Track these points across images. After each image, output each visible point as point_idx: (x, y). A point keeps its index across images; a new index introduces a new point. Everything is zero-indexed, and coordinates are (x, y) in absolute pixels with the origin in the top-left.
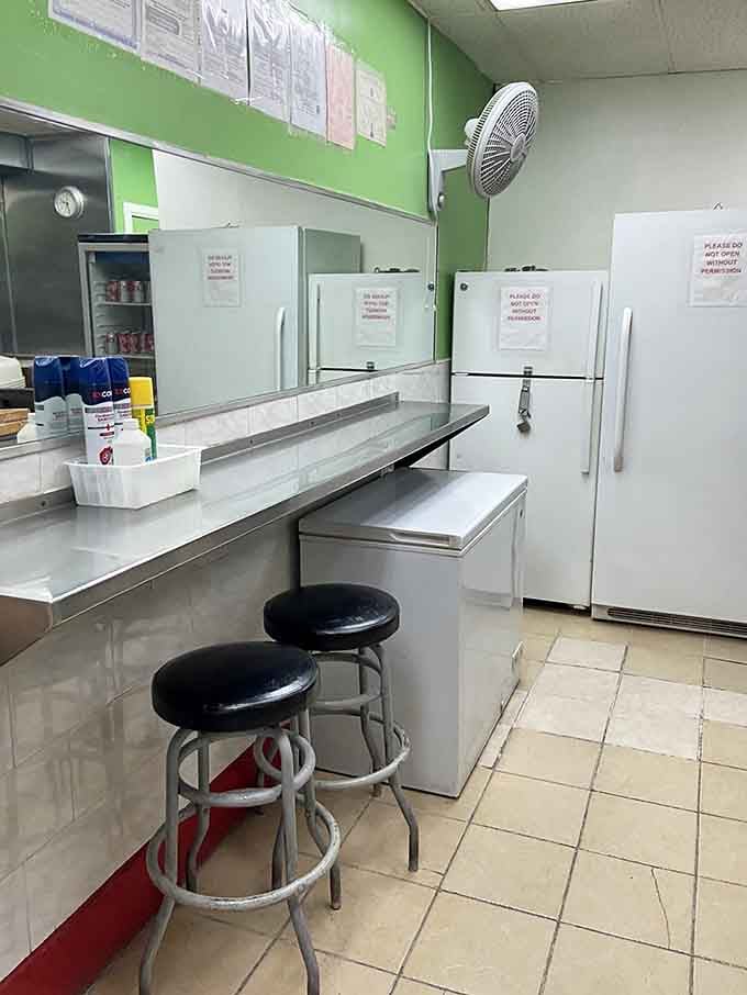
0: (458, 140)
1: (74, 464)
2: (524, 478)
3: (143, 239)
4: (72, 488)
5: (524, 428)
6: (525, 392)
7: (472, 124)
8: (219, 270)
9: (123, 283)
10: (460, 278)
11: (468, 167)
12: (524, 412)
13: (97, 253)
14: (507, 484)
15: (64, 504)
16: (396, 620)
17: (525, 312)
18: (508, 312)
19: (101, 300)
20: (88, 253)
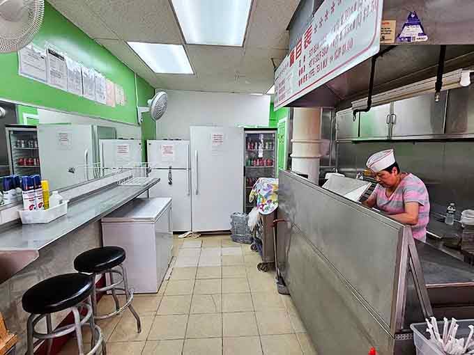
0: (147, 105)
1: (21, 212)
2: (170, 198)
3: (35, 127)
4: (20, 219)
5: (170, 183)
6: (170, 173)
7: (150, 101)
8: (64, 137)
9: (23, 141)
10: (148, 142)
11: (150, 112)
12: (170, 179)
13: (14, 131)
14: (166, 201)
15: (18, 224)
16: (124, 255)
17: (168, 151)
18: (163, 151)
19: (15, 147)
20: (10, 131)
